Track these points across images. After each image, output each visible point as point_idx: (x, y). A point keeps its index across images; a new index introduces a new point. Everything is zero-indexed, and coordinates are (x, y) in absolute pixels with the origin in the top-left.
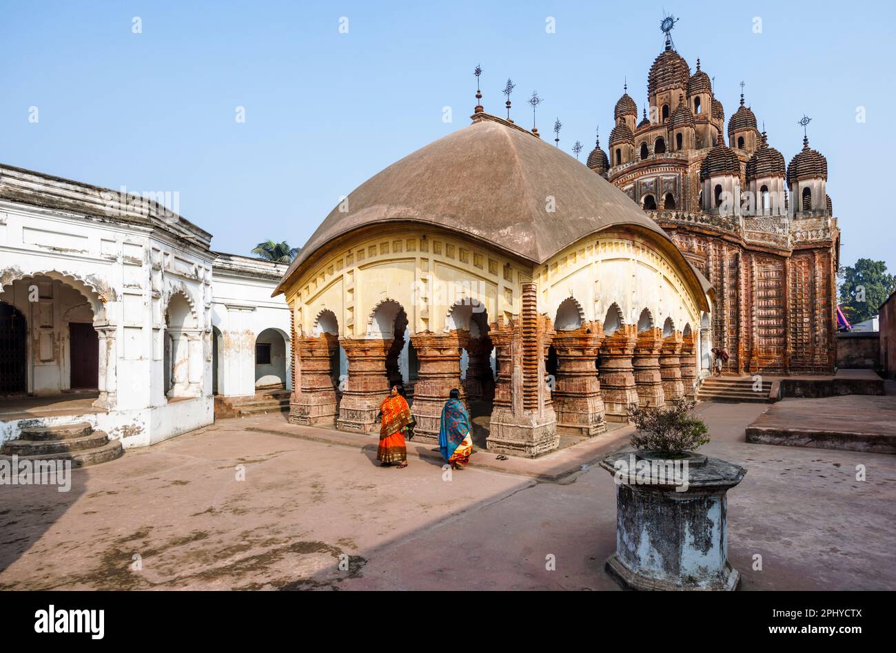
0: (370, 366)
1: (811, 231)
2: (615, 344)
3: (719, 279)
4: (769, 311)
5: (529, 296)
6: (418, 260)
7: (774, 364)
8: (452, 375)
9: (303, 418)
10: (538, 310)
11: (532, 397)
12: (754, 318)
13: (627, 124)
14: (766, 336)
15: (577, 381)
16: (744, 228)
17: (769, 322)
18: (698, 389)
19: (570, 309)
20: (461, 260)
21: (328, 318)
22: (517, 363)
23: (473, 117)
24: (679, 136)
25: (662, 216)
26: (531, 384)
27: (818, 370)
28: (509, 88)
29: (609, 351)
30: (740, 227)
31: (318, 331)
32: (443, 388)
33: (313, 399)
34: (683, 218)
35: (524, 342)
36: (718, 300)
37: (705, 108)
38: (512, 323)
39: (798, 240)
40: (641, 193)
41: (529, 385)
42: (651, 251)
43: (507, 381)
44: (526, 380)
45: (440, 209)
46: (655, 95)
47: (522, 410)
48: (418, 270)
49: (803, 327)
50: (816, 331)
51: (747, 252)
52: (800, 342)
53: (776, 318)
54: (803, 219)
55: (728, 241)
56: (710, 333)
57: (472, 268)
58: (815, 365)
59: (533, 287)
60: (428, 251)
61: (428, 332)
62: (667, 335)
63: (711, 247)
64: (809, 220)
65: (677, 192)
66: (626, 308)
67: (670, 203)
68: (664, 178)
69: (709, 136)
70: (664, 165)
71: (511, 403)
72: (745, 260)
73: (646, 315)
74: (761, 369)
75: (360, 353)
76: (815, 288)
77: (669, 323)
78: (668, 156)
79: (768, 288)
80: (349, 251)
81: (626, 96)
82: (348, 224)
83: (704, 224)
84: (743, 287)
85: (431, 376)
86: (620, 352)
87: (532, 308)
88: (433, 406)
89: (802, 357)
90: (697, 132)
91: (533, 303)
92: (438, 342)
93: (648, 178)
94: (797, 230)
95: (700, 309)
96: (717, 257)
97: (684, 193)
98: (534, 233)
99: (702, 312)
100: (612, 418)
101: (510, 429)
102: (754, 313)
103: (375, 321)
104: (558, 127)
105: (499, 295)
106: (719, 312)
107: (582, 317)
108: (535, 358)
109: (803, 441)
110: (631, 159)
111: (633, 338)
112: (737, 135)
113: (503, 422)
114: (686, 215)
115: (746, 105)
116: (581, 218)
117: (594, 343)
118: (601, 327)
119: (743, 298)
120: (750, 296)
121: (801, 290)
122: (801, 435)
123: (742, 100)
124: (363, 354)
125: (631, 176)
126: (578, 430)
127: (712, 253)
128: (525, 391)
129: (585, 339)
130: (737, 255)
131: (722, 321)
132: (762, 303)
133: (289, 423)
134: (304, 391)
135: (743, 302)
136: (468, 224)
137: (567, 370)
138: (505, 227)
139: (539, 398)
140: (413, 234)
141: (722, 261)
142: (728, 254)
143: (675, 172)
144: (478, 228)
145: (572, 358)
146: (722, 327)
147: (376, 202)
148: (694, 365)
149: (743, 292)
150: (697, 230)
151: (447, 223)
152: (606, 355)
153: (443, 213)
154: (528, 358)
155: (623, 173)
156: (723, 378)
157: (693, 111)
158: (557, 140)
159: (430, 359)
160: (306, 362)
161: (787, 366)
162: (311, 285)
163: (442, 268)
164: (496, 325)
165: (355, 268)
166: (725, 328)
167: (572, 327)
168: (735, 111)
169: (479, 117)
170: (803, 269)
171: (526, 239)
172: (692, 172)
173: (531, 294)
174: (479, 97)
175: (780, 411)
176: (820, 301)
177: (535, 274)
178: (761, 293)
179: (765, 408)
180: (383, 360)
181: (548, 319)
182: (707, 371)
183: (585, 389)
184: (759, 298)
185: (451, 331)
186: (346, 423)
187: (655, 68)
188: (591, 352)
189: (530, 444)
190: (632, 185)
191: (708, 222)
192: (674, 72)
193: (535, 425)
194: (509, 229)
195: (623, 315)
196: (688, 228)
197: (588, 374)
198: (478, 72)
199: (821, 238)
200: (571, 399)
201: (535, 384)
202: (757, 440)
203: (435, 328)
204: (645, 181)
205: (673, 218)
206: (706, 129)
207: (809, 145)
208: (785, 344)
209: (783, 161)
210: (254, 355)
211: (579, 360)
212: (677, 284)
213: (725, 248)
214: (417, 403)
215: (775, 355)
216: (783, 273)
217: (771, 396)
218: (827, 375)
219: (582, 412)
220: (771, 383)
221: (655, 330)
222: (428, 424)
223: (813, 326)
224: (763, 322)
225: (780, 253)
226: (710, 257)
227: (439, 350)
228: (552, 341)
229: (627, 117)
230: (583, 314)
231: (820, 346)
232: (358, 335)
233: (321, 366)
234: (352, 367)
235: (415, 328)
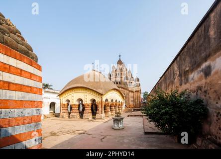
0: (76, 108)
2: (112, 104)
3: (126, 95)
5: (102, 99)
6: (85, 92)
9: (63, 117)
12: (131, 100)
14: (132, 103)
15: (107, 110)
18: (123, 111)
19: (107, 100)
21: (68, 101)
22: (100, 107)
31: (66, 103)
32: (89, 111)
33: (65, 114)
34: (121, 86)
35: (101, 105)
36: (126, 98)
38: (99, 102)
43: (99, 110)
47: (101, 114)
48: (85, 94)
52: (136, 104)
53: (133, 100)
56: (125, 103)
57: (94, 94)
60: (87, 91)
61: (86, 103)
62: (119, 103)
63: (125, 90)
66: (114, 99)
71: (99, 113)
72: (129, 92)
73: (116, 100)
75: (74, 106)
76: (138, 96)
77: (119, 101)
80: (73, 90)
84: (129, 96)
85: (87, 110)
86: (113, 106)
88: (87, 114)
92: (88, 105)
94: (136, 89)
95: (123, 99)
98: (103, 90)
100: (112, 115)
101: (99, 117)
103: (77, 101)
105: (98, 98)
106: (126, 100)
108: (102, 107)
111: (114, 104)
116: (108, 88)
118: (110, 102)
121: (136, 97)
122: (133, 116)
126: (107, 116)
129: (108, 104)
133: (59, 118)
134: (63, 113)
136: (93, 88)
138: (99, 89)
139: (103, 112)
140: (84, 89)
142: (127, 91)
144: (95, 89)
145: (107, 107)
147: (78, 83)
148: (122, 107)
150: (123, 88)
151: (90, 88)
153: (89, 86)
159: (87, 107)
160: (63, 108)
161: (135, 107)
162: (65, 95)
163: (89, 94)
164: (97, 102)
165: (74, 93)
166: (127, 102)
167: (107, 102)
170: (136, 94)
171: (101, 91)
175: (133, 113)
176: (138, 98)
177: (103, 96)
179: (131, 113)
181: (104, 101)
185: (90, 103)
186: (72, 118)
189: (102, 118)
191: (125, 87)
193: (102, 116)
195: (113, 101)
198: (93, 63)
199: (138, 90)
200: (106, 112)
201: (102, 110)
202: (129, 117)
203: (88, 103)
208: (134, 104)
210: (49, 107)
215: (133, 106)
217: (132, 111)
218: (139, 108)
219: (108, 114)
221: (117, 102)
223: (137, 102)
226: (125, 92)
228: (104, 104)
231: (138, 104)
232: (74, 103)
233: (66, 108)
234: (73, 108)
235: (84, 103)
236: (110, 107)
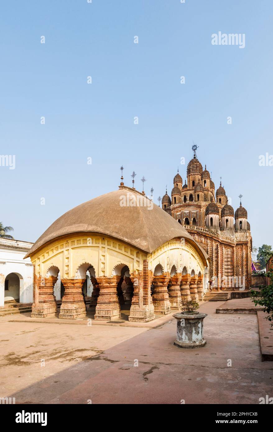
0: (76, 290)
1: (242, 237)
2: (174, 280)
3: (211, 254)
5: (146, 264)
6: (100, 247)
8: (114, 293)
9: (40, 314)
11: (146, 300)
12: (223, 269)
15: (160, 294)
18: (203, 297)
19: (159, 268)
20: (119, 249)
21: (55, 270)
22: (141, 288)
24: (198, 196)
25: (191, 228)
26: (146, 296)
29: (172, 283)
30: (219, 234)
31: (49, 275)
32: (110, 298)
33: (45, 305)
34: (199, 229)
35: (144, 280)
36: (211, 262)
37: (208, 185)
38: (139, 274)
39: (238, 240)
41: (145, 296)
43: (137, 295)
44: (144, 294)
45: (111, 229)
47: (143, 305)
48: (100, 252)
49: (239, 273)
50: (243, 274)
51: (221, 244)
53: (231, 269)
54: (239, 232)
55: (214, 239)
56: (208, 275)
57: (124, 252)
59: (147, 261)
60: (105, 244)
61: (104, 276)
62: (193, 276)
63: (209, 241)
64: (241, 233)
65: (197, 218)
66: (178, 266)
67: (195, 222)
68: (192, 211)
70: (192, 206)
71: (138, 303)
72: (220, 247)
73: (185, 269)
75: (71, 285)
76: (243, 258)
77: (193, 272)
78: (194, 203)
79: (228, 258)
80: (67, 241)
82: (68, 230)
83: (206, 232)
84: (220, 257)
85: (105, 294)
86: (175, 283)
87: (147, 268)
88: (106, 306)
90: (205, 194)
91: (147, 266)
92: (109, 281)
94: (238, 237)
95: (204, 265)
96: (211, 245)
97: (200, 218)
98: (148, 242)
99: (205, 267)
100: (172, 308)
101: (138, 312)
102: (223, 267)
103: (79, 271)
105: (134, 263)
106: (211, 266)
107: (163, 271)
108: (147, 286)
109: (232, 312)
110: (180, 202)
111: (180, 278)
112: (219, 198)
113: (135, 310)
116: (163, 235)
117: (167, 280)
118: (169, 274)
120: (222, 261)
124: (73, 285)
126: (161, 312)
127: (209, 244)
128: (144, 298)
129: (164, 279)
130: (218, 245)
131: (212, 270)
133: (31, 317)
134: (40, 302)
136: (123, 236)
137: (157, 290)
138: (137, 238)
139: (149, 300)
140: (99, 237)
141: (212, 247)
142: (214, 244)
143: (196, 209)
144: (127, 238)
145: (159, 286)
147: (81, 222)
148: (202, 287)
150: (204, 234)
151: (114, 235)
153: (112, 231)
154: (145, 286)
156: (213, 292)
159: (105, 287)
160: (41, 289)
162: (46, 255)
163: (111, 251)
164: (133, 274)
165: (70, 248)
166: (213, 273)
167: (159, 274)
169: (122, 187)
170: (239, 251)
171: (145, 244)
172: (203, 210)
173: (146, 263)
177: (148, 256)
178: (226, 260)
180: (81, 288)
181: (152, 272)
182: (207, 289)
183: (163, 297)
185: (114, 276)
186: (64, 315)
188: (166, 283)
189: (146, 317)
190: (180, 213)
191: (208, 231)
192: (197, 168)
193: (147, 310)
194: (139, 239)
195: (177, 269)
196: (201, 233)
197: (165, 292)
199: (245, 240)
200: (159, 301)
201: (147, 296)
202: (219, 313)
203: (108, 275)
206: (208, 193)
210: (4, 286)
211: (161, 286)
212: (196, 257)
213: (213, 242)
214: (99, 305)
217: (228, 298)
219: (162, 306)
220: (228, 294)
221: (188, 274)
222: (104, 313)
223: (242, 272)
224: (226, 271)
227: (109, 283)
228: (153, 280)
230: (163, 269)
232: (71, 277)
233: (49, 291)
234: (67, 291)
235: (99, 275)
236: (169, 286)
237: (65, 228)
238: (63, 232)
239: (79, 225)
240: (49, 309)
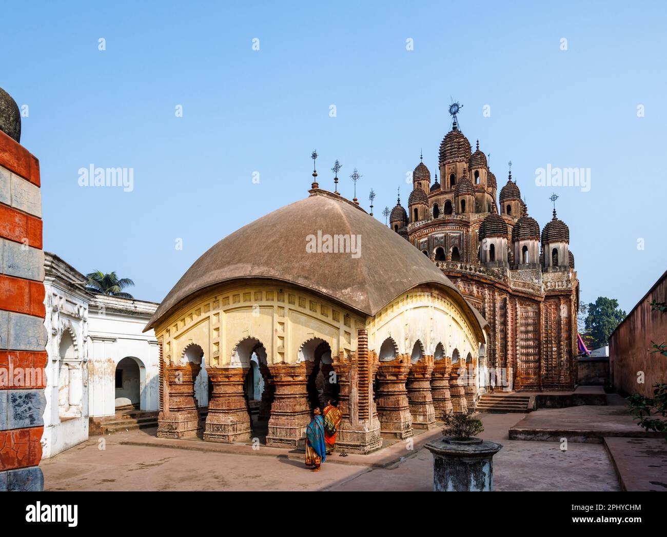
0: (232, 389)
1: (558, 282)
2: (418, 370)
3: (492, 317)
4: (528, 343)
5: (363, 338)
6: (276, 308)
7: (531, 383)
8: (302, 396)
9: (171, 432)
10: (368, 348)
11: (365, 411)
12: (518, 348)
13: (422, 188)
14: (527, 362)
15: (392, 399)
16: (510, 278)
17: (528, 350)
18: (477, 403)
19: (389, 345)
20: (310, 310)
21: (195, 351)
22: (354, 386)
23: (310, 191)
24: (463, 202)
25: (450, 266)
26: (364, 401)
27: (563, 387)
28: (337, 168)
29: (414, 375)
30: (507, 277)
31: (185, 361)
32: (295, 405)
33: (180, 416)
34: (466, 269)
35: (359, 371)
36: (492, 333)
37: (482, 180)
38: (350, 357)
39: (549, 288)
40: (433, 246)
41: (362, 401)
42: (443, 299)
43: (347, 399)
44: (360, 398)
45: (295, 271)
46: (444, 165)
47: (358, 420)
48: (276, 316)
49: (552, 355)
50: (561, 358)
51: (512, 296)
52: (550, 366)
53: (534, 347)
54: (553, 272)
55: (498, 288)
56: (485, 359)
57: (319, 316)
58: (561, 383)
59: (366, 331)
60: (284, 301)
61: (283, 363)
62: (455, 362)
63: (486, 292)
64: (557, 274)
65: (461, 246)
66: (426, 343)
67: (456, 255)
68: (452, 234)
69: (486, 203)
70: (451, 224)
71: (349, 415)
72: (511, 303)
73: (440, 348)
74: (523, 387)
75: (224, 379)
76: (561, 325)
77: (456, 353)
78: (454, 217)
79: (527, 325)
80: (216, 297)
81: (421, 163)
82: (217, 276)
83: (481, 274)
84: (510, 323)
85: (285, 396)
86: (421, 376)
87: (365, 346)
88: (287, 419)
89: (552, 377)
90: (476, 199)
91: (365, 343)
92: (291, 371)
93: (439, 234)
94: (549, 281)
95: (478, 341)
96: (492, 300)
97: (467, 247)
98: (367, 293)
99: (480, 344)
100: (416, 425)
101: (349, 434)
102: (518, 344)
103: (237, 353)
104: (372, 196)
105: (341, 337)
106: (492, 343)
107: (397, 351)
108: (367, 382)
109: (545, 437)
110: (426, 217)
111: (431, 365)
112: (506, 203)
113: (343, 429)
114: (468, 267)
115: (513, 180)
116: (397, 280)
117: (405, 370)
118: (409, 358)
119: (510, 332)
120: (515, 331)
121: (551, 326)
122: (544, 433)
123: (510, 176)
124: (227, 380)
125: (426, 231)
126: (393, 434)
127: (487, 296)
128: (359, 407)
129: (399, 367)
130: (505, 299)
131: (494, 350)
132: (523, 336)
133: (157, 437)
134: (172, 410)
135: (509, 335)
136: (318, 284)
137: (386, 390)
138: (346, 288)
139: (369, 411)
140: (272, 288)
141: (494, 304)
142: (498, 298)
143: (460, 230)
144: (326, 288)
145: (389, 382)
146: (494, 354)
147: (240, 261)
149: (509, 327)
150: (476, 278)
151: (301, 282)
152: (412, 378)
153: (298, 274)
154: (362, 382)
155: (420, 229)
156: (495, 394)
157: (473, 182)
158: (372, 207)
159: (285, 383)
160: (173, 386)
161: (542, 383)
162: (180, 324)
163: (295, 314)
164: (338, 358)
165: (221, 311)
166: (497, 356)
167: (389, 358)
168: (505, 184)
169: (315, 192)
170: (552, 310)
171: (362, 298)
172: (473, 231)
173: (365, 336)
174: (315, 175)
175: (533, 418)
176: (564, 335)
177: (367, 322)
178: (523, 329)
179: (523, 416)
180: (242, 384)
181: (375, 354)
182: (484, 389)
183: (398, 404)
184: (522, 332)
185: (302, 362)
186: (212, 435)
187: (444, 144)
188: (402, 377)
189: (364, 444)
190: (426, 239)
191: (484, 272)
192: (459, 148)
193: (367, 431)
194: (349, 289)
195: (424, 349)
196: (470, 277)
197: (400, 393)
198: (314, 156)
199: (565, 287)
200: (388, 412)
201: (367, 401)
202: (516, 438)
203: (289, 360)
204: (436, 236)
205: (458, 269)
206: (483, 196)
207: (557, 216)
208: (540, 367)
209: (539, 228)
210: (114, 380)
211: (394, 383)
212: (462, 323)
213: (496, 294)
214: (274, 417)
215: (532, 376)
216: (538, 314)
217: (529, 408)
218: (569, 391)
219: (396, 421)
220: (529, 398)
221: (446, 359)
222: (284, 433)
223: (559, 354)
224: (524, 351)
225: (536, 298)
226: (486, 300)
227: (292, 376)
228: (377, 369)
229: (423, 182)
230: (397, 349)
231: (565, 369)
232: (223, 364)
233: (186, 389)
234: (217, 390)
235: (273, 359)
236: (409, 382)
237: (212, 272)
238: (209, 280)
239: (236, 266)
240: (186, 424)
